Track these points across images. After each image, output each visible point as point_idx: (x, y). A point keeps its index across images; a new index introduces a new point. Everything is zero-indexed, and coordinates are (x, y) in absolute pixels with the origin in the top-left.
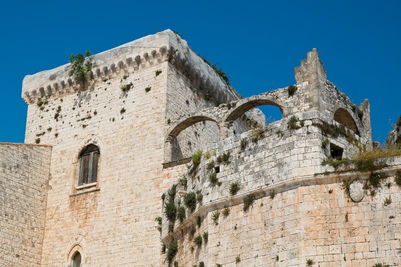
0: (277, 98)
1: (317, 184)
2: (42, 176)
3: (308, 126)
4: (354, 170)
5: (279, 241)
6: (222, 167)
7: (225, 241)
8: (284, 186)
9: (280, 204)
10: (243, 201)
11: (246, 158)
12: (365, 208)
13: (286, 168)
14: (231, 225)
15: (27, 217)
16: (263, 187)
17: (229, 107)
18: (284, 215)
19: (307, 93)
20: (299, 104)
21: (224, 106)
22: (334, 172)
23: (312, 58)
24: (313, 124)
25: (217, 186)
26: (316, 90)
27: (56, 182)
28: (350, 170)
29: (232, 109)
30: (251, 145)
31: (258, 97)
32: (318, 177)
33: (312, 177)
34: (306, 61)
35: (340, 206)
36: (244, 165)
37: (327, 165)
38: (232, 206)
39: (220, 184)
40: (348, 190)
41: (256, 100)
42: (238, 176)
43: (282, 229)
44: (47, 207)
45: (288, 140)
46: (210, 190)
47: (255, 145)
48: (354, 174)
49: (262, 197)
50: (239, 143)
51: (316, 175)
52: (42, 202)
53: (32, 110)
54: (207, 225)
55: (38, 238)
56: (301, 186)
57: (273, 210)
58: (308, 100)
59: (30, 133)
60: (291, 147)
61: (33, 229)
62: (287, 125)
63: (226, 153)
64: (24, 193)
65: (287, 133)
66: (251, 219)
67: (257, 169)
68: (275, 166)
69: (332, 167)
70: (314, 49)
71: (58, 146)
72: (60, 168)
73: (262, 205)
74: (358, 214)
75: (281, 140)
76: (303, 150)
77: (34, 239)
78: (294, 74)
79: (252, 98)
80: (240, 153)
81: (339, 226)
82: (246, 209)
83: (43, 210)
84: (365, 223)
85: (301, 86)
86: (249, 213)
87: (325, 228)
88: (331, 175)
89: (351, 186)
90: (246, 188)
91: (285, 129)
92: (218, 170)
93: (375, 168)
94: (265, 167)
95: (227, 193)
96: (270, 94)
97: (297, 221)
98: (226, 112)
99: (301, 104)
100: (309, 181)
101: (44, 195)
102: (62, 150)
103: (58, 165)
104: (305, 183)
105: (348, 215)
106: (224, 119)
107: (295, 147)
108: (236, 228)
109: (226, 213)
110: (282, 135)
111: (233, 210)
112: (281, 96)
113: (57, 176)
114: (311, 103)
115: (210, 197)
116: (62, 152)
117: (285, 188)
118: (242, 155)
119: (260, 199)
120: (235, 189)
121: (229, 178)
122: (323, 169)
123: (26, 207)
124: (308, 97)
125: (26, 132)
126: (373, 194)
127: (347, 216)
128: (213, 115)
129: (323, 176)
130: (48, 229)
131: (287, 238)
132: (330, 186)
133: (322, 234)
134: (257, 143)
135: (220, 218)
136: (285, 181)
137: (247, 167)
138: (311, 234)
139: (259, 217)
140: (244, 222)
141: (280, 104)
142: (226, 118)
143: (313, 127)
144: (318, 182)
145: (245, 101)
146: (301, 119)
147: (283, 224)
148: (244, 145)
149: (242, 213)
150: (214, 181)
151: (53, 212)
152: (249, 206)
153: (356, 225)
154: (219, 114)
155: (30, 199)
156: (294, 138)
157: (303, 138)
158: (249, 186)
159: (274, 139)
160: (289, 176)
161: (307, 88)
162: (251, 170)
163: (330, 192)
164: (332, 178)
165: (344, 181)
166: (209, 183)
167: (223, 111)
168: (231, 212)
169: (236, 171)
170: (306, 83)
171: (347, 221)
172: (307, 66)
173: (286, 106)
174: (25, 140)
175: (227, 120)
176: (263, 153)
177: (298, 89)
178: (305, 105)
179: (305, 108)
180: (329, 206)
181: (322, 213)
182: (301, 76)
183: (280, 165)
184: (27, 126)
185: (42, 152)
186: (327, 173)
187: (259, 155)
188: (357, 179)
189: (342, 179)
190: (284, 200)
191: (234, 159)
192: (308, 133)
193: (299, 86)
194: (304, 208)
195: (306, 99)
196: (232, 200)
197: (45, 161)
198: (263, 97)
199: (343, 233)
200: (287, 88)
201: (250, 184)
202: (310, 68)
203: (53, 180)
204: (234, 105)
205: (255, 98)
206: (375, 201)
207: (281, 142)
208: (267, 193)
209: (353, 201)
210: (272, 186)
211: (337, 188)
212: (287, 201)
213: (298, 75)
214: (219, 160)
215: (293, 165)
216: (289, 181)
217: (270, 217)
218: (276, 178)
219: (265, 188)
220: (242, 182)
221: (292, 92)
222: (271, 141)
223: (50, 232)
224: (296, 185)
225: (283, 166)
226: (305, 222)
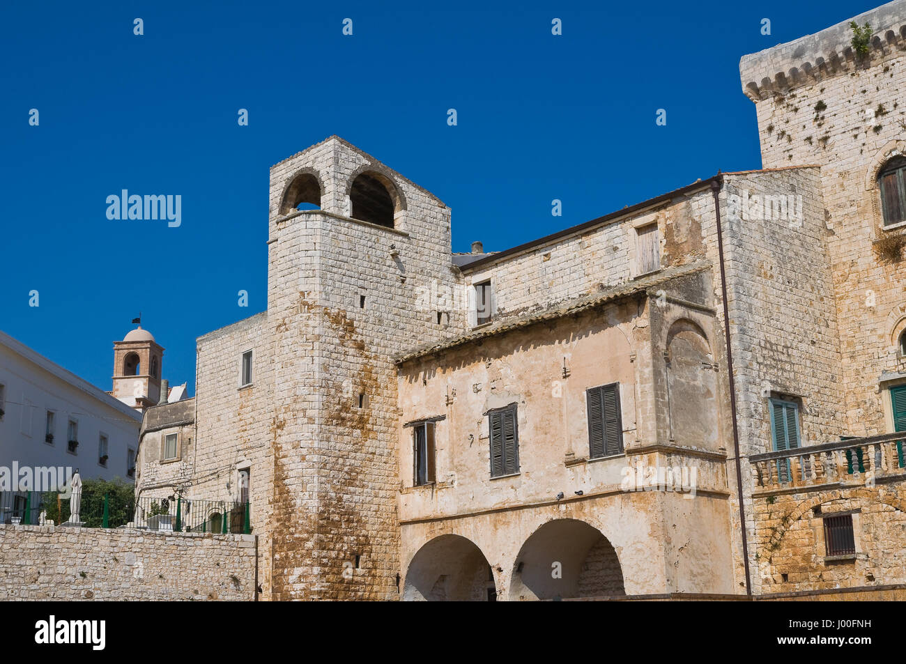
2: (816, 215)
15: (812, 281)
27: (840, 223)
44: (832, 263)
52: (824, 255)
53: (765, 111)
55: (830, 312)
59: (771, 149)
61: (822, 299)
64: (802, 244)
71: (831, 166)
72: (844, 200)
77: (827, 314)
83: (827, 268)
101: (825, 246)
102: (841, 170)
103: (837, 196)
113: (841, 212)
116: (841, 174)
123: (808, 267)
125: (762, 148)
130: (841, 298)
151: (846, 271)
155: (810, 255)
174: (764, 161)
184: (761, 138)
185: (809, 177)
197: (816, 191)
203: (834, 220)
223: (848, 302)
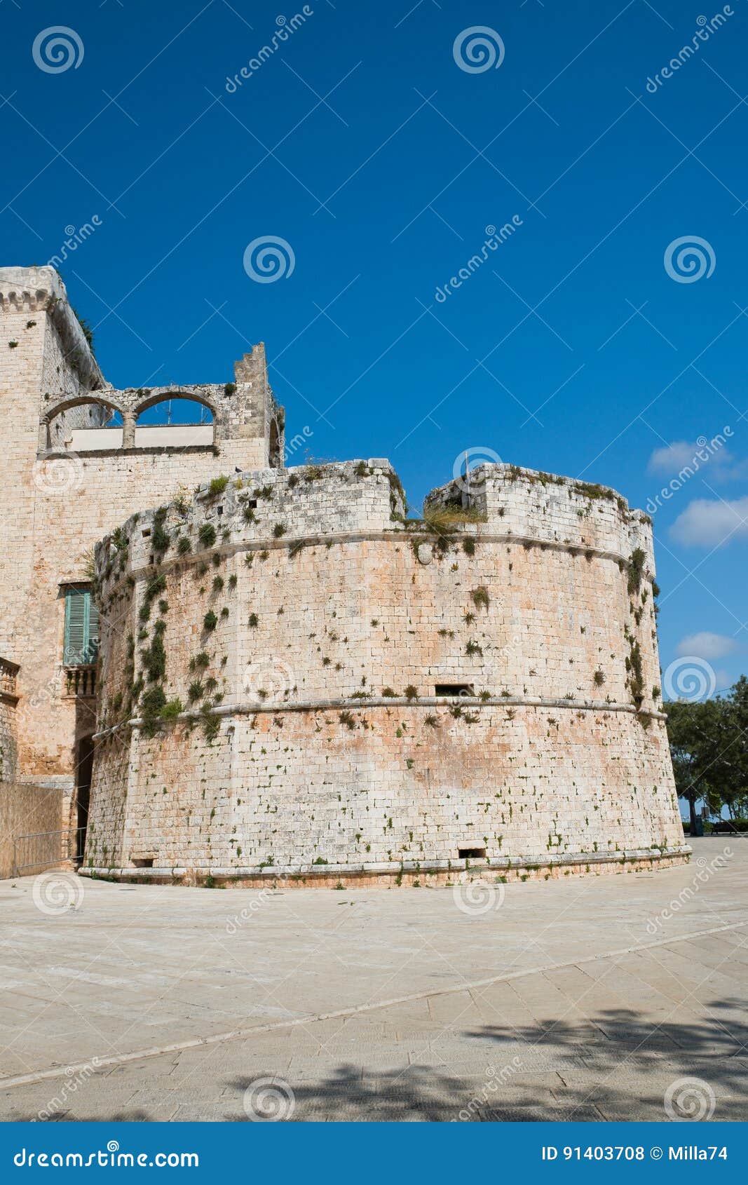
0: (209, 395)
1: (384, 539)
3: (378, 475)
4: (425, 531)
5: (337, 596)
6: (259, 502)
7: (262, 588)
8: (347, 537)
9: (339, 556)
10: (287, 545)
11: (295, 498)
12: (432, 572)
13: (350, 517)
14: (270, 571)
16: (319, 535)
17: (140, 394)
18: (344, 569)
19: (250, 397)
20: (238, 408)
21: (132, 391)
22: (405, 530)
23: (260, 354)
24: (384, 474)
25: (253, 523)
26: (262, 396)
28: (421, 531)
29: (144, 398)
30: (302, 483)
31: (182, 389)
32: (387, 533)
33: (380, 532)
34: (250, 356)
35: (407, 567)
36: (293, 506)
37: (397, 522)
38: (272, 549)
39: (257, 522)
40: (416, 552)
41: (179, 392)
42: (284, 517)
43: (341, 584)
45: (354, 487)
46: (242, 526)
47: (308, 484)
48: (425, 534)
49: (314, 545)
50: (286, 478)
51: (385, 530)
54: (235, 565)
56: (367, 540)
57: (329, 561)
58: (250, 406)
60: (358, 495)
62: (354, 470)
63: (267, 487)
65: (353, 478)
66: (299, 567)
67: (311, 513)
68: (336, 513)
69: (402, 524)
70: (262, 343)
73: (314, 553)
74: (424, 576)
75: (345, 485)
76: (371, 501)
78: (233, 369)
79: (174, 389)
80: (287, 490)
81: (405, 587)
82: (292, 556)
84: (432, 587)
85: (243, 386)
86: (296, 560)
87: (391, 588)
88: (400, 533)
89: (420, 547)
90: (296, 532)
91: (350, 472)
92: (253, 504)
93: (447, 532)
94: (322, 512)
95: (268, 534)
96: (198, 388)
97: (361, 579)
98: (135, 400)
99: (241, 409)
100: (376, 535)
104: (371, 538)
105: (416, 577)
106: (131, 409)
107: (363, 496)
108: (277, 575)
109: (264, 557)
110: (346, 480)
111: (273, 554)
112: (215, 394)
114: (254, 411)
115: (243, 535)
117: (347, 539)
118: (290, 492)
119: (312, 547)
120: (279, 531)
121: (271, 517)
122: (393, 525)
124: (250, 402)
126: (440, 558)
127: (414, 578)
128: (115, 401)
129: (392, 533)
131: (347, 594)
132: (398, 544)
133: (388, 594)
134: (311, 483)
135: (255, 562)
136: (349, 532)
137: (297, 508)
138: (377, 592)
139: (310, 567)
140: (289, 570)
141: (212, 404)
142: (134, 407)
143: (383, 477)
144: (385, 538)
145: (164, 390)
146: (370, 466)
147: (343, 578)
148: (293, 481)
149: (285, 560)
150: (248, 516)
152: (296, 553)
153: (422, 588)
154: (124, 400)
156: (362, 486)
157: (372, 487)
158: (299, 530)
159: (335, 482)
160: (354, 527)
161: (250, 391)
162: (301, 512)
163: (397, 550)
164: (401, 536)
165: (412, 541)
166: (241, 518)
167: (132, 398)
168: (270, 556)
169: (282, 510)
170: (248, 385)
171: (414, 583)
172: (251, 363)
173: (221, 408)
175: (135, 411)
176: (320, 495)
177: (239, 389)
178: (247, 411)
179: (247, 415)
180: (395, 565)
181: (388, 572)
182: (243, 374)
183: (343, 513)
186: (396, 530)
187: (313, 497)
188: (425, 540)
189: (410, 539)
190: (344, 552)
191: (278, 495)
192: (378, 483)
193: (239, 386)
194: (370, 563)
195: (249, 404)
196: (274, 543)
198: (190, 390)
199: (410, 595)
200: (224, 385)
201: (301, 528)
202: (255, 367)
204: (148, 393)
205: (178, 390)
206: (442, 566)
207: (345, 488)
208: (323, 541)
209: (420, 562)
210: (330, 534)
211: (405, 546)
212: (348, 554)
213: (238, 372)
214: (257, 493)
215: (358, 516)
216: (354, 532)
217: (325, 568)
218: (336, 527)
219: (321, 535)
220: (290, 524)
221: (229, 391)
222: (331, 484)
224: (361, 538)
225: (346, 515)
226: (370, 579)
